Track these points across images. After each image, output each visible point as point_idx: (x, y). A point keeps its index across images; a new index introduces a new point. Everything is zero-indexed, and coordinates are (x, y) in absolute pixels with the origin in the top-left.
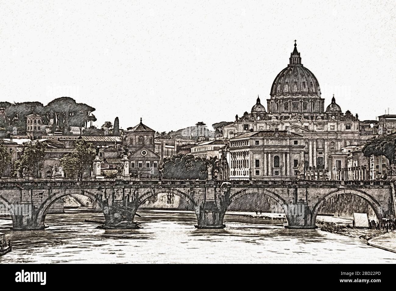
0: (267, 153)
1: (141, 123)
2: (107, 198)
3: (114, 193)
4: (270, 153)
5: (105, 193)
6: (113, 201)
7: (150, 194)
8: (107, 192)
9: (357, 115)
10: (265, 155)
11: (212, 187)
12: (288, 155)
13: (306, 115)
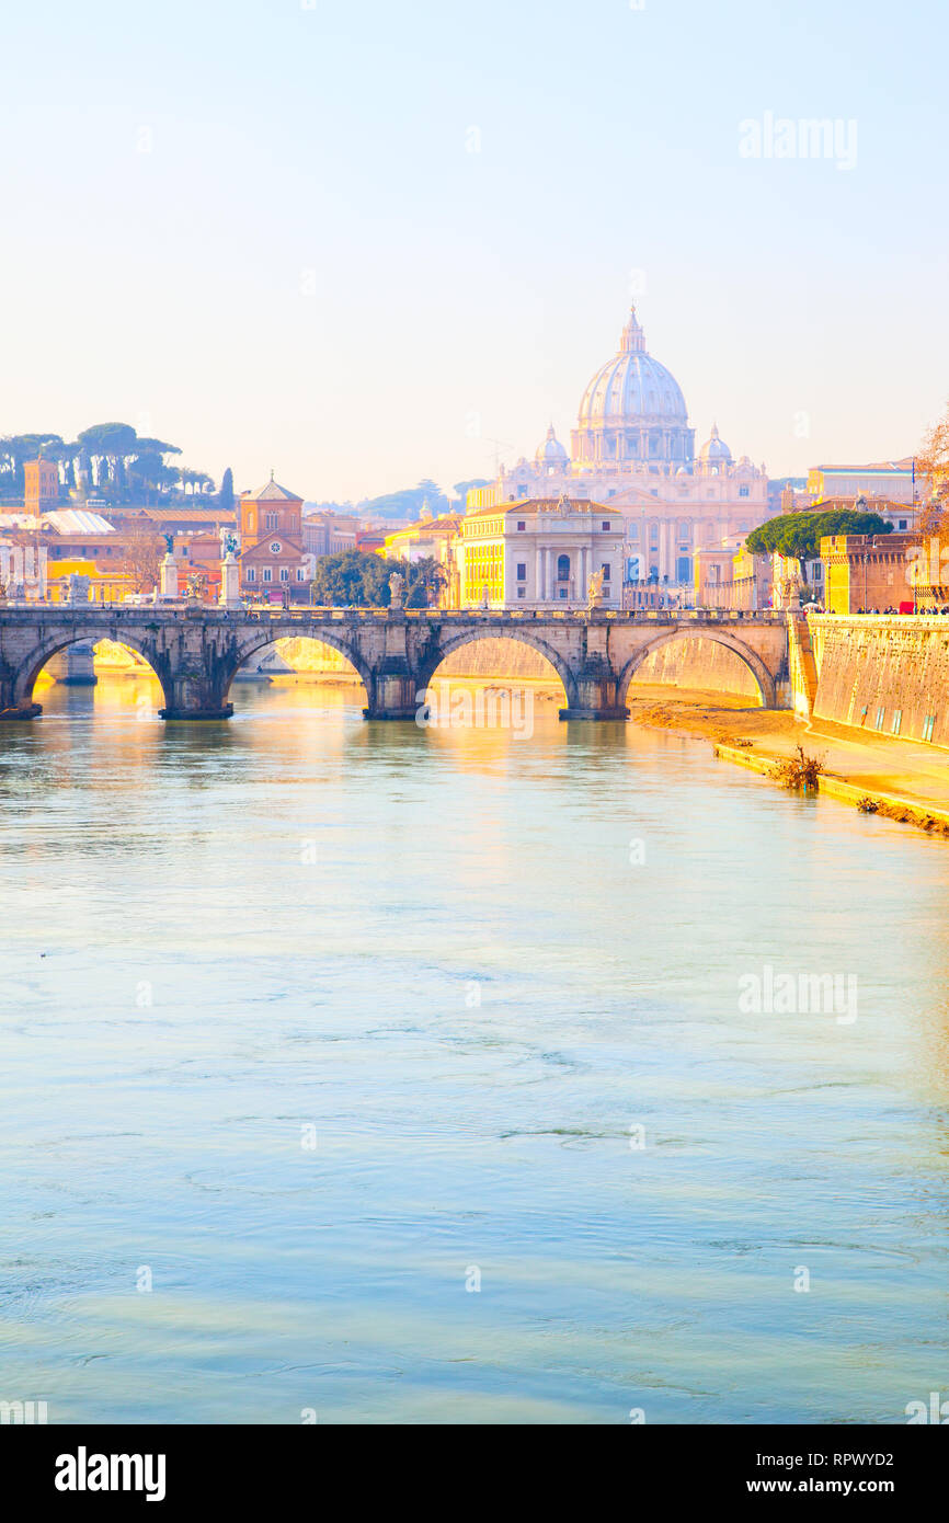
0: (543, 549)
1: (272, 481)
2: (168, 647)
3: (181, 637)
4: (550, 549)
5: (164, 637)
6: (180, 654)
7: (264, 640)
8: (167, 634)
9: (763, 467)
10: (538, 553)
11: (401, 624)
12: (589, 553)
13: (654, 464)
